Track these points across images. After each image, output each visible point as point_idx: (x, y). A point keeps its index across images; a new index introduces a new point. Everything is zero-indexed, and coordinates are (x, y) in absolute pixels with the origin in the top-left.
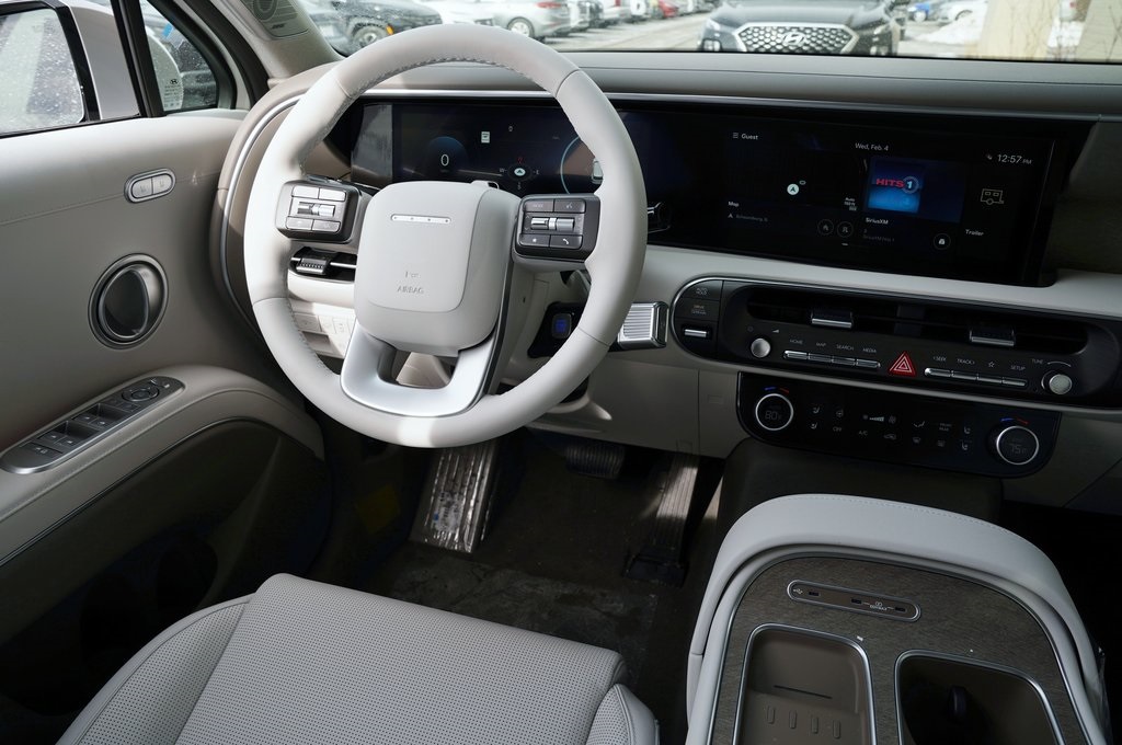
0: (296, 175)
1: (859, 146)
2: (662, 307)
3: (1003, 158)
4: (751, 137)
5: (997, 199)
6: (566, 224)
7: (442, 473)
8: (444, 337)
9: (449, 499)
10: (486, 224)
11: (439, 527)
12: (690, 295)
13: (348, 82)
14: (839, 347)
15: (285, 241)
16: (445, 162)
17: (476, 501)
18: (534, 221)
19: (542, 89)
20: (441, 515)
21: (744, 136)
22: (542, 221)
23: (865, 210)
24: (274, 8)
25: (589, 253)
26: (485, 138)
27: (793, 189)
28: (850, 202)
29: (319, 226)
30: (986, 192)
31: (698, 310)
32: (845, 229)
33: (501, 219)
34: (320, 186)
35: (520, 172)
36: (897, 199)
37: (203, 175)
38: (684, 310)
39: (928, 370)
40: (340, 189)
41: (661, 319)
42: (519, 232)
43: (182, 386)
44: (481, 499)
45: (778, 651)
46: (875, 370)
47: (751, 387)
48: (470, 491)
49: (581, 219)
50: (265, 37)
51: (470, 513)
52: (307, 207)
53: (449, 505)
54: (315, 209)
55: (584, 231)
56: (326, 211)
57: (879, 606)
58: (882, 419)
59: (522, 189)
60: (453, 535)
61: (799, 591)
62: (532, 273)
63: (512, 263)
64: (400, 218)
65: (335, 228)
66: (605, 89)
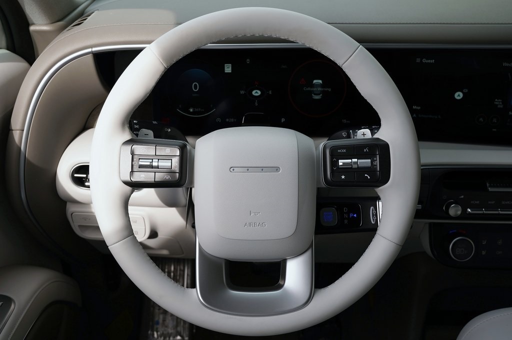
0: (127, 136)
4: (429, 61)
14: (503, 203)
16: (196, 87)
20: (161, 321)
21: (424, 61)
23: (508, 107)
26: (228, 69)
27: (459, 95)
28: (498, 102)
29: (161, 178)
32: (495, 120)
35: (256, 93)
42: (329, 170)
49: (376, 159)
54: (154, 164)
65: (176, 177)
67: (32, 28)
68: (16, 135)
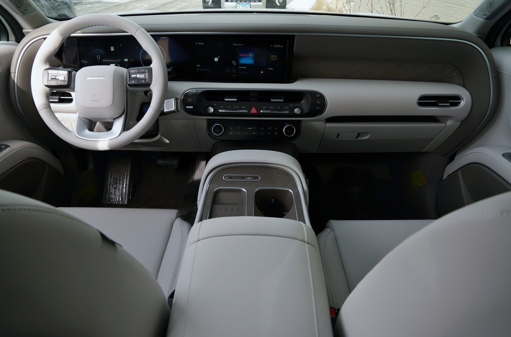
0: (47, 66)
1: (234, 44)
2: (176, 99)
3: (275, 46)
4: (201, 44)
5: (275, 58)
6: (142, 76)
7: (111, 177)
8: (108, 115)
9: (115, 186)
10: (117, 78)
11: (113, 197)
12: (186, 95)
13: (62, 34)
14: (235, 107)
15: (47, 89)
16: (99, 58)
17: (126, 185)
18: (132, 76)
19: (127, 32)
20: (113, 192)
21: (199, 43)
22: (135, 76)
23: (238, 65)
24: (23, 3)
25: (150, 84)
26: (112, 49)
27: (216, 59)
28: (234, 62)
29: (59, 83)
30: (272, 56)
31: (189, 100)
32: (234, 71)
33: (122, 76)
34: (58, 70)
35: (126, 60)
36: (247, 60)
37: (3, 68)
38: (186, 100)
39: (261, 111)
40: (66, 70)
41: (177, 103)
42: (128, 79)
43: (9, 146)
44: (128, 184)
45: (222, 195)
46: (246, 113)
47: (210, 123)
48: (123, 182)
49: (147, 74)
50: (20, 14)
51: (124, 190)
52: (54, 77)
53: (115, 188)
54: (57, 78)
55: (148, 77)
56: (61, 78)
57: (249, 178)
58: (251, 128)
59: (127, 66)
60: (119, 199)
61: (227, 178)
62: (134, 93)
63: (127, 90)
64: (88, 78)
65: (66, 83)
66: (148, 32)
67: (24, 31)
68: (12, 75)
